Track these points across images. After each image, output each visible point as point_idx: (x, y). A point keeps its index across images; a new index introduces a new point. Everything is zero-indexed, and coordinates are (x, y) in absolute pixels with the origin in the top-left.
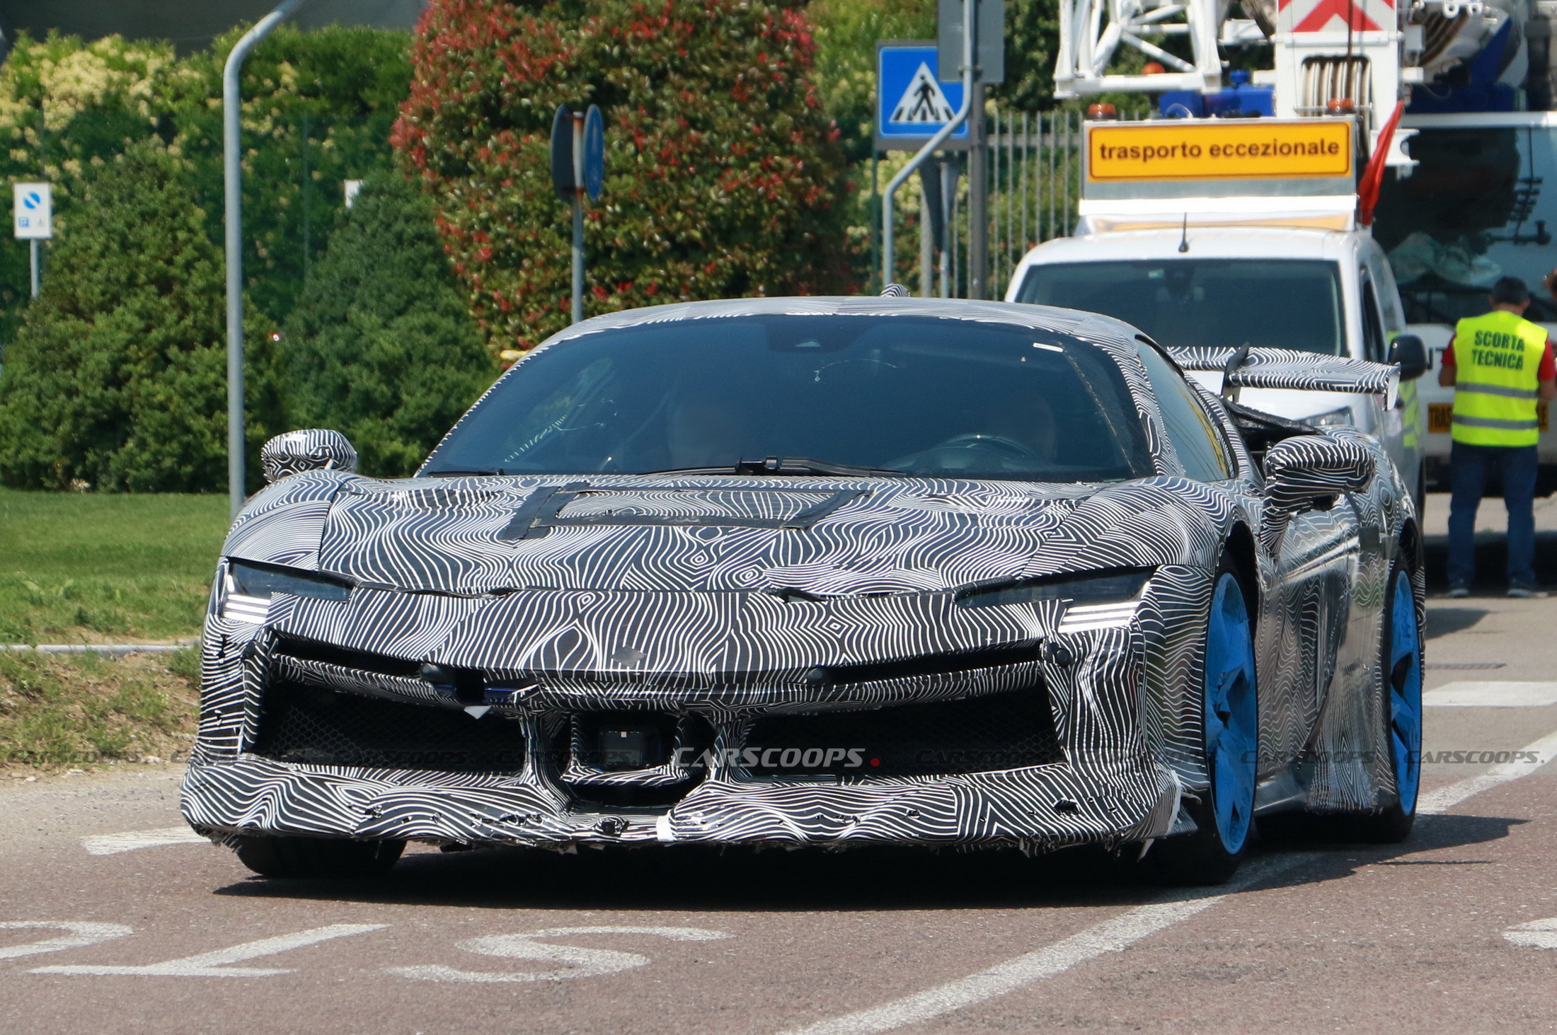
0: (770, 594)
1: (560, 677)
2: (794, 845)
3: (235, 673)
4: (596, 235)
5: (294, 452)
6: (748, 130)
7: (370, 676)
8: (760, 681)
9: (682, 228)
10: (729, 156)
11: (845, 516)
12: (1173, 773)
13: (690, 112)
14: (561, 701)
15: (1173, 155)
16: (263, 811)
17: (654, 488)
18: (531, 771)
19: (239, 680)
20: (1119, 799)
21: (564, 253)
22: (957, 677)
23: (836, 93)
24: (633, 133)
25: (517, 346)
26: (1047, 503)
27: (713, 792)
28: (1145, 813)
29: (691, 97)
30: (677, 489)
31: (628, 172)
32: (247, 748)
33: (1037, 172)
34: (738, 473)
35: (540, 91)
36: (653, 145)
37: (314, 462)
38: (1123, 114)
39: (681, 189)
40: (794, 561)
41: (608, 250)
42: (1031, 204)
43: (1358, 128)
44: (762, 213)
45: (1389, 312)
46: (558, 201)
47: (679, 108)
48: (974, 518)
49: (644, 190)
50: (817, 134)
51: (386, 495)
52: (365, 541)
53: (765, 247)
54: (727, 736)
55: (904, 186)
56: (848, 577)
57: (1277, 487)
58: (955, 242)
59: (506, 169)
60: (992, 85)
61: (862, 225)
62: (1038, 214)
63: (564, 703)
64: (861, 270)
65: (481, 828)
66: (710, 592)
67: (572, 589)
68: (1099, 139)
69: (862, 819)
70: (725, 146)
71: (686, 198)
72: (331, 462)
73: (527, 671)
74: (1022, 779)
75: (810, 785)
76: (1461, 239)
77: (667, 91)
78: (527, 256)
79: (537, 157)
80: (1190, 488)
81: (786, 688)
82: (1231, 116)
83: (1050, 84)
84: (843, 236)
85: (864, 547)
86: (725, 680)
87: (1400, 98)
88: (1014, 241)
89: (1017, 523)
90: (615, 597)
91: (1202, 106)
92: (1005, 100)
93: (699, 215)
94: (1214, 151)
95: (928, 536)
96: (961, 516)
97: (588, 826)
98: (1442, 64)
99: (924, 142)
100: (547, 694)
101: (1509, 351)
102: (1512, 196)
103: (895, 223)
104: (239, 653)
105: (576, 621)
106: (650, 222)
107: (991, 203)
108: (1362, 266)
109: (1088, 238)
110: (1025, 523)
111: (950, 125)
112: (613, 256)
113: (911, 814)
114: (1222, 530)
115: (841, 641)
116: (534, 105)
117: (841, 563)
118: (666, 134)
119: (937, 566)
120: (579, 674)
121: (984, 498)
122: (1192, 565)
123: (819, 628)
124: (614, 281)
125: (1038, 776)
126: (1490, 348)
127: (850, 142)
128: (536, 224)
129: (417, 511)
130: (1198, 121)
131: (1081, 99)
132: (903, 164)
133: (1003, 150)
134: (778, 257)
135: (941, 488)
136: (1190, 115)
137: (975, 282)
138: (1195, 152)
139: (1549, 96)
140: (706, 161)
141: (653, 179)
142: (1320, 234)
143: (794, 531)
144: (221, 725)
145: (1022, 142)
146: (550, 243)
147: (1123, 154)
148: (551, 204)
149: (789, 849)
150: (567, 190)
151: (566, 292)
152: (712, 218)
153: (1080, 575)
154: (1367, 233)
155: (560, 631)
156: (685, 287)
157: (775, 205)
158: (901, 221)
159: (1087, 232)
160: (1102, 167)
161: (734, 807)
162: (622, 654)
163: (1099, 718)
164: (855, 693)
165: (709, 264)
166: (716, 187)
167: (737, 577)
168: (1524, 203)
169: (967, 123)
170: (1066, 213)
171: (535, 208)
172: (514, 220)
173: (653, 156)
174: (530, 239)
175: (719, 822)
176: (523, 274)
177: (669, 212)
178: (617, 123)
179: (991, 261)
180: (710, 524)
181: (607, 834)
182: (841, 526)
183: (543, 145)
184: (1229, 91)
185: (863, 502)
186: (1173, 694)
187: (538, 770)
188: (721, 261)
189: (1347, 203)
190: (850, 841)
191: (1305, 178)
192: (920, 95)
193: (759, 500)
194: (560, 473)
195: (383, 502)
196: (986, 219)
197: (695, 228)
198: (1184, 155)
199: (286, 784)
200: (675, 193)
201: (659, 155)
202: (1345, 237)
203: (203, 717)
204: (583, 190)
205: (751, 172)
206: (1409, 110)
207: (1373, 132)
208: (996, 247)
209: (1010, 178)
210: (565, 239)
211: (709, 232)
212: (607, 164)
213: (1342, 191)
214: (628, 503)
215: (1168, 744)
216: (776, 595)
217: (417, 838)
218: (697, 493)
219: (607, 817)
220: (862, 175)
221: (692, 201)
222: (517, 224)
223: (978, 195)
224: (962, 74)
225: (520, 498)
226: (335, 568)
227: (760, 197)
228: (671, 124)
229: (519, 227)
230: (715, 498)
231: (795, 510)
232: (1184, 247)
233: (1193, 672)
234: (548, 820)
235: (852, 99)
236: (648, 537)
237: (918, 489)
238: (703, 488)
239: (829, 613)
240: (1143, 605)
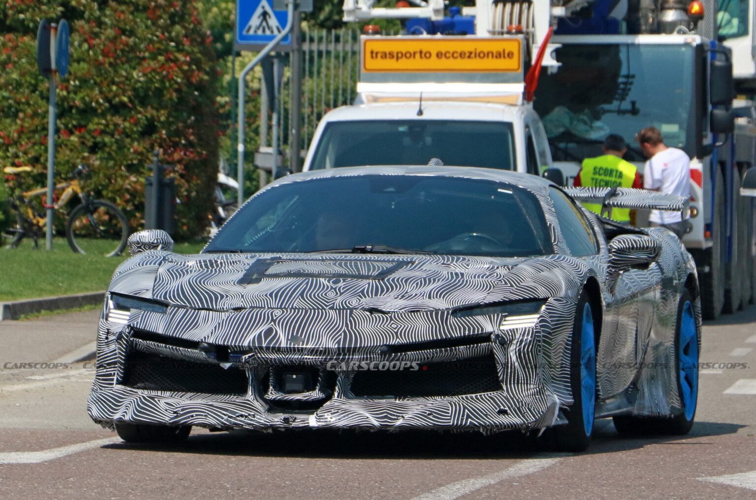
0: (364, 311)
1: (265, 349)
2: (374, 429)
3: (113, 347)
4: (64, 99)
5: (143, 240)
6: (157, 36)
7: (176, 349)
8: (358, 351)
9: (116, 95)
10: (145, 52)
11: (401, 273)
12: (555, 396)
13: (122, 25)
14: (265, 361)
15: (414, 57)
16: (126, 412)
17: (312, 260)
18: (251, 394)
19: (115, 350)
20: (528, 408)
21: (44, 109)
22: (451, 350)
23: (210, 15)
24: (87, 37)
25: (14, 165)
26: (498, 268)
27: (336, 404)
28: (541, 415)
29: (122, 16)
30: (323, 260)
31: (84, 60)
32: (119, 383)
33: (332, 66)
34: (353, 252)
35: (30, 10)
36: (98, 45)
37: (152, 246)
38: (384, 32)
39: (116, 71)
40: (376, 295)
41: (71, 108)
42: (328, 85)
43: (525, 42)
44: (165, 88)
45: (543, 154)
46: (41, 77)
47: (115, 22)
48: (462, 274)
49: (94, 71)
50: (199, 40)
51: (185, 263)
52: (175, 284)
53: (165, 107)
54: (343, 377)
55: (251, 73)
56: (402, 303)
57: (613, 259)
58: (282, 106)
59: (9, 57)
60: (305, 13)
61: (226, 95)
62: (332, 91)
63: (266, 362)
64: (225, 123)
65: (227, 420)
66: (335, 310)
67: (271, 308)
68: (370, 47)
69: (406, 417)
70: (142, 46)
71: (118, 77)
72: (160, 246)
73: (249, 346)
74: (482, 399)
75: (382, 401)
76: (586, 111)
77: (108, 12)
78: (21, 111)
79: (29, 51)
80: (567, 260)
81: (370, 355)
82: (449, 34)
83: (341, 12)
84: (214, 102)
85: (410, 289)
86: (342, 351)
87: (551, 25)
88: (317, 107)
89: (482, 277)
90: (291, 311)
91: (432, 27)
92: (313, 22)
93: (127, 87)
94: (439, 55)
95: (440, 283)
96: (456, 274)
97: (277, 419)
98: (576, 5)
99: (263, 46)
100: (258, 357)
101: (613, 179)
102: (616, 85)
103: (245, 95)
104: (114, 338)
105: (273, 323)
106: (97, 91)
107: (304, 84)
108: (527, 126)
109: (362, 106)
110: (487, 277)
111: (279, 36)
112: (74, 111)
113: (429, 414)
114: (582, 281)
115: (396, 333)
116: (26, 19)
117: (398, 296)
118: (108, 38)
119: (443, 298)
120: (274, 348)
121: (468, 265)
122: (566, 297)
123: (387, 326)
124: (74, 126)
125: (490, 397)
126: (603, 177)
127: (219, 46)
128: (27, 91)
129: (200, 270)
130: (429, 36)
131: (359, 23)
132: (251, 59)
133: (311, 52)
134: (174, 114)
135: (448, 260)
136: (425, 33)
137: (294, 131)
138: (428, 55)
139: (639, 25)
140: (131, 55)
141: (99, 65)
142: (502, 107)
143: (377, 281)
144: (107, 371)
145: (323, 47)
146: (36, 103)
147: (385, 56)
148: (36, 79)
149: (372, 431)
150: (46, 71)
151: (45, 132)
152: (135, 90)
153: (511, 302)
154: (530, 106)
155: (264, 328)
156: (118, 131)
157: (173, 82)
158: (249, 94)
159: (362, 102)
160: (371, 63)
161: (345, 411)
162: (294, 339)
163: (519, 370)
164: (403, 357)
165: (132, 117)
166: (137, 71)
167: (349, 303)
168: (624, 90)
169: (290, 36)
170: (349, 91)
171: (26, 81)
172: (14, 88)
173: (99, 52)
174: (23, 100)
175: (338, 418)
176: (19, 122)
177: (108, 86)
178: (77, 31)
179: (303, 119)
180: (337, 277)
181: (285, 423)
182: (399, 278)
183: (32, 43)
184: (448, 19)
185: (411, 267)
186: (555, 359)
187: (254, 392)
188: (140, 116)
189: (518, 88)
190: (400, 427)
191: (493, 72)
192: (261, 18)
193: (361, 266)
194: (268, 251)
195: (184, 266)
196: (301, 93)
197: (125, 96)
198: (421, 57)
199: (137, 399)
200: (112, 75)
201: (103, 51)
202: (517, 108)
203: (98, 368)
204: (56, 71)
205: (159, 61)
206: (557, 33)
207: (534, 45)
208: (306, 111)
209: (315, 69)
210: (45, 101)
211: (133, 97)
212: (71, 56)
213: (515, 80)
214: (299, 267)
215: (553, 382)
216: (366, 311)
217: (197, 425)
218: (332, 262)
219: (287, 416)
220: (226, 65)
221: (123, 79)
222: (15, 91)
223: (296, 79)
224: (287, 6)
225: (248, 264)
226: (160, 297)
227: (164, 77)
228: (110, 32)
229: (16, 93)
230: (340, 265)
231: (378, 270)
232: (420, 113)
233: (566, 348)
234: (258, 417)
235: (220, 19)
236: (307, 283)
237: (438, 261)
238: (335, 260)
239: (391, 319)
240: (541, 317)
